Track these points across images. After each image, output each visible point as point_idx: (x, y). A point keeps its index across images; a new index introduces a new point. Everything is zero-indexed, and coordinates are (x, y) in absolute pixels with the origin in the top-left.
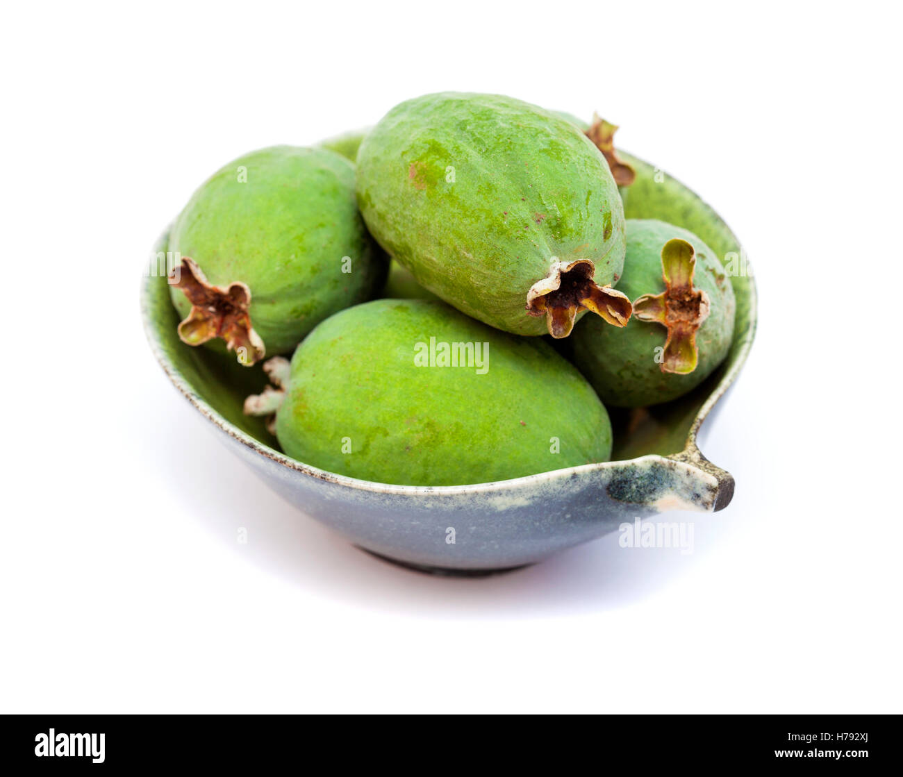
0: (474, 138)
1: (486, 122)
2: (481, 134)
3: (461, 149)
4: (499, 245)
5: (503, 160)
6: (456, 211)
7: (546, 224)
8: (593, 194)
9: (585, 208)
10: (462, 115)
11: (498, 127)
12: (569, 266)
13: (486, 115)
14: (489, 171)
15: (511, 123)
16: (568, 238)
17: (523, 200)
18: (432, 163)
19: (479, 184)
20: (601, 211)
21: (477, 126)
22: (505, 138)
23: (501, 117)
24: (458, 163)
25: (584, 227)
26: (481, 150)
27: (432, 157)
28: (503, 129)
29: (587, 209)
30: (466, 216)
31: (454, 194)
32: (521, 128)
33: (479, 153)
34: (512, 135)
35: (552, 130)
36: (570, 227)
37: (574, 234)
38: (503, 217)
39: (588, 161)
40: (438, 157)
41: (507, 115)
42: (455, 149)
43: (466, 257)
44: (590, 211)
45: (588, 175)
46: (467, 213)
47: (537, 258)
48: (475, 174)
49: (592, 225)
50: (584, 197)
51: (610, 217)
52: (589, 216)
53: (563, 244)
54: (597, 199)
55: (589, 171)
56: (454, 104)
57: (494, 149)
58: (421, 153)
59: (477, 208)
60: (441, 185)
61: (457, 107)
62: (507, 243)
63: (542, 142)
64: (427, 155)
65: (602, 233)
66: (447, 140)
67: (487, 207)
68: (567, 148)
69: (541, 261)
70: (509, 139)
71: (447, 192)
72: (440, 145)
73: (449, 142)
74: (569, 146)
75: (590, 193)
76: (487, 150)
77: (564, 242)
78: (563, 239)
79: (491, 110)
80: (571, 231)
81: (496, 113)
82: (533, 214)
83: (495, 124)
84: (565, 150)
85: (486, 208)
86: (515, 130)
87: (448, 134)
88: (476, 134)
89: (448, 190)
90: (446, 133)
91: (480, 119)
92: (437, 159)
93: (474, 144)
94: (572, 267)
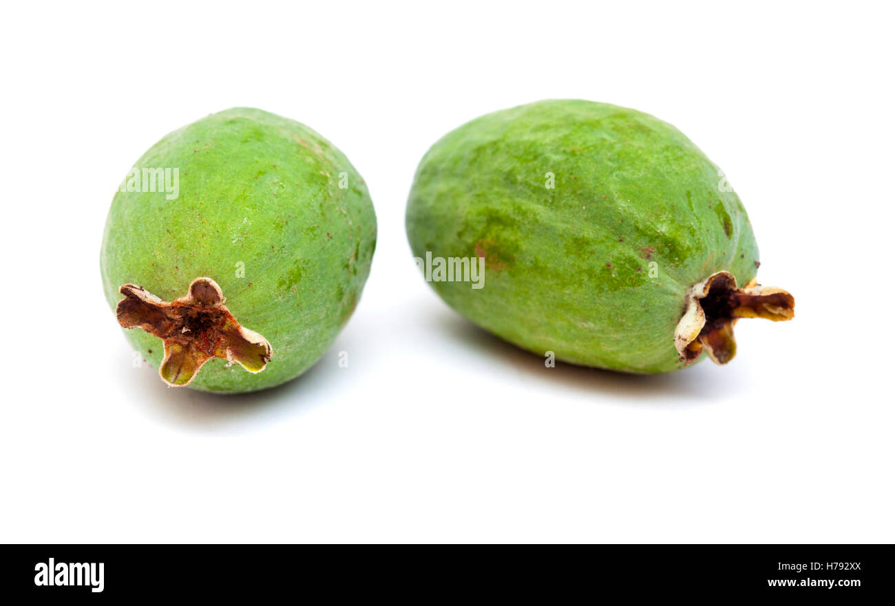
0: (532, 188)
1: (536, 162)
2: (538, 181)
3: (524, 208)
4: (618, 303)
5: (577, 203)
6: (551, 282)
7: (660, 256)
8: (693, 193)
9: (692, 217)
10: (502, 163)
11: (551, 163)
12: (705, 288)
13: (530, 153)
14: (567, 223)
15: (564, 152)
16: (689, 259)
17: (621, 241)
18: (498, 237)
19: (564, 243)
20: (710, 207)
21: (528, 172)
22: (567, 175)
23: (549, 148)
24: (527, 226)
25: (701, 238)
26: (546, 201)
27: (495, 229)
28: (559, 164)
29: (694, 215)
30: (564, 285)
31: (541, 265)
32: (578, 153)
33: (546, 205)
34: (572, 169)
35: (612, 136)
36: (686, 246)
37: (694, 251)
38: (608, 270)
39: (669, 154)
40: (501, 227)
41: (554, 141)
42: (517, 211)
43: (586, 328)
44: (699, 215)
45: (677, 174)
46: (565, 281)
47: (665, 296)
48: (554, 234)
49: (708, 230)
50: (685, 204)
51: (723, 208)
52: (701, 222)
53: (687, 269)
54: (699, 197)
55: (676, 168)
56: (489, 151)
57: (560, 194)
58: (480, 228)
59: (573, 272)
60: (521, 259)
61: (493, 153)
62: (625, 297)
63: (610, 160)
64: (488, 229)
65: (723, 231)
66: (502, 203)
67: (585, 266)
68: (640, 152)
69: (671, 298)
70: (571, 174)
71: (531, 265)
72: (497, 212)
73: (505, 204)
74: (640, 148)
75: (689, 194)
76: (553, 197)
77: (686, 266)
78: (686, 262)
79: (533, 144)
80: (689, 249)
81: (541, 145)
82: (640, 251)
83: (546, 160)
84: (638, 157)
85: (584, 268)
86: (572, 160)
87: (500, 195)
88: (532, 183)
89: (532, 262)
90: (497, 193)
91: (527, 161)
92: (503, 230)
93: (534, 196)
94: (709, 287)
